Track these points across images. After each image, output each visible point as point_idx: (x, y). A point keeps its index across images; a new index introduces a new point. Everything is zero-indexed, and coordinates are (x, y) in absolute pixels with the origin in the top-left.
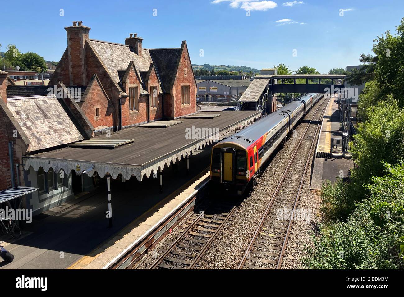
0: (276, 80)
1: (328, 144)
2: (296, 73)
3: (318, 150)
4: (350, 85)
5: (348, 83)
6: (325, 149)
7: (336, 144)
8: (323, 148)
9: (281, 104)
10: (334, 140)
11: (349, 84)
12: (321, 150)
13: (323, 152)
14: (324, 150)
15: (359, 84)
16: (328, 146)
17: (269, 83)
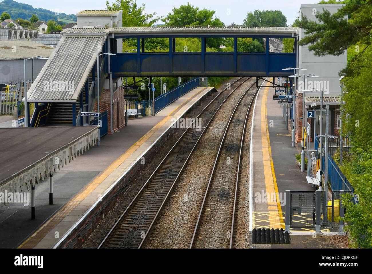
0: (120, 41)
1: (276, 208)
2: (164, 23)
3: (254, 225)
4: (315, 55)
5: (311, 49)
6: (270, 220)
7: (298, 206)
8: (264, 217)
9: (136, 107)
10: (294, 194)
11: (314, 52)
12: (261, 224)
13: (266, 227)
14: (268, 224)
15: (336, 53)
16: (277, 213)
17: (105, 49)
